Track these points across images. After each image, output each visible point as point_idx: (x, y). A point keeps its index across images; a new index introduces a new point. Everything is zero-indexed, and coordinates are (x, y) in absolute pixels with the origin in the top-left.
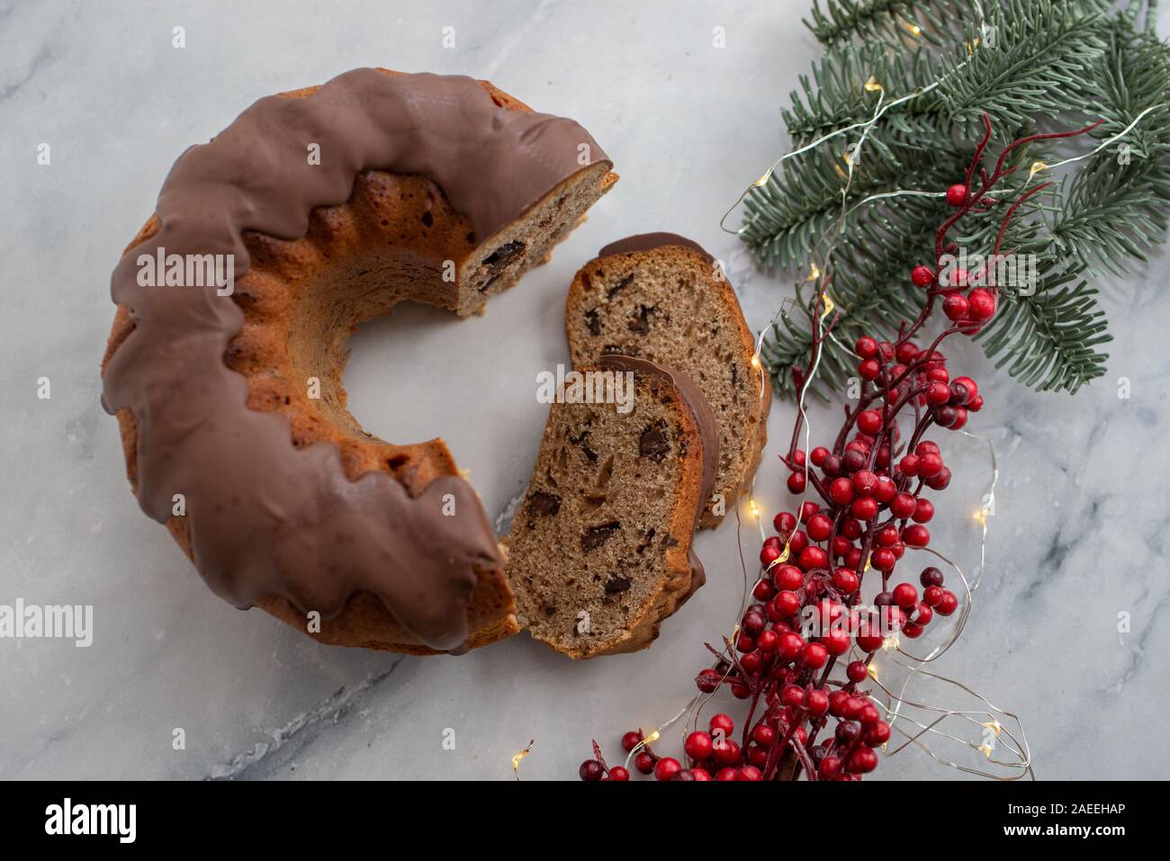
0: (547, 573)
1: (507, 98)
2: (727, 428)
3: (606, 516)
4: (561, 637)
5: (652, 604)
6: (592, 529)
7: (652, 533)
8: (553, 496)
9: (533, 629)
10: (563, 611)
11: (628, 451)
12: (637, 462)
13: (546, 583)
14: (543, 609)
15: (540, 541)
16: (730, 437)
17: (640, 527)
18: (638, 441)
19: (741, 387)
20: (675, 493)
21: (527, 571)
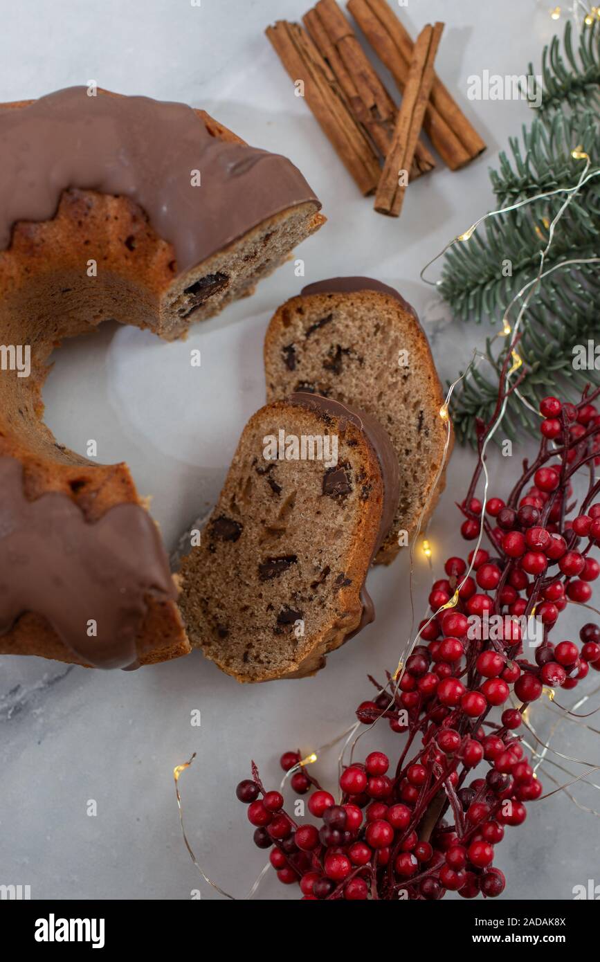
0: (223, 597)
1: (222, 129)
2: (409, 473)
3: (284, 549)
4: (231, 661)
5: (321, 640)
7: (327, 571)
8: (235, 522)
9: (205, 649)
10: (235, 635)
12: (319, 499)
13: (221, 606)
14: (216, 631)
15: (219, 565)
16: (411, 482)
17: (316, 563)
18: (322, 479)
19: (427, 434)
21: (205, 593)
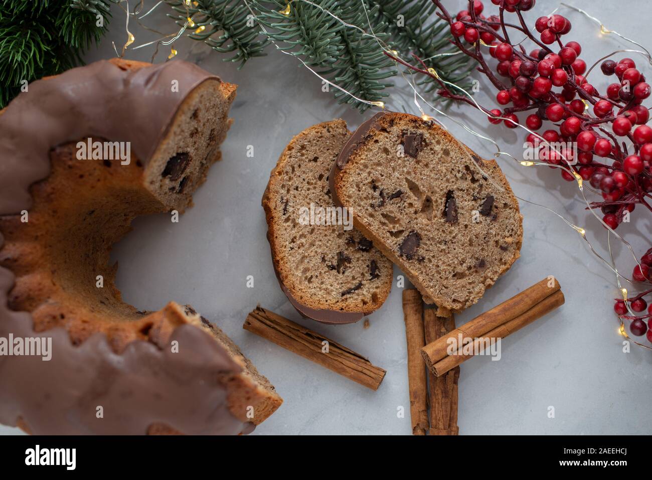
3: (441, 199)
4: (503, 261)
7: (467, 168)
8: (408, 236)
9: (489, 282)
10: (486, 255)
11: (408, 166)
12: (418, 162)
14: (479, 269)
15: (434, 256)
17: (459, 175)
20: (450, 142)
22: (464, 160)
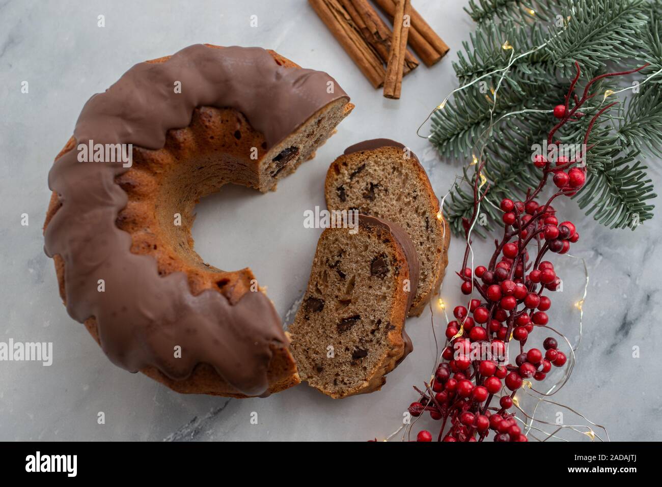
0: (317, 347)
1: (285, 60)
2: (424, 256)
3: (352, 312)
4: (327, 386)
5: (380, 365)
6: (343, 320)
7: (379, 322)
8: (319, 299)
9: (310, 381)
10: (327, 369)
11: (364, 272)
12: (369, 279)
13: (317, 353)
14: (315, 368)
15: (312, 327)
16: (426, 262)
17: (372, 318)
18: (370, 266)
19: (432, 231)
20: (393, 297)
21: (306, 346)
22: (383, 316)
